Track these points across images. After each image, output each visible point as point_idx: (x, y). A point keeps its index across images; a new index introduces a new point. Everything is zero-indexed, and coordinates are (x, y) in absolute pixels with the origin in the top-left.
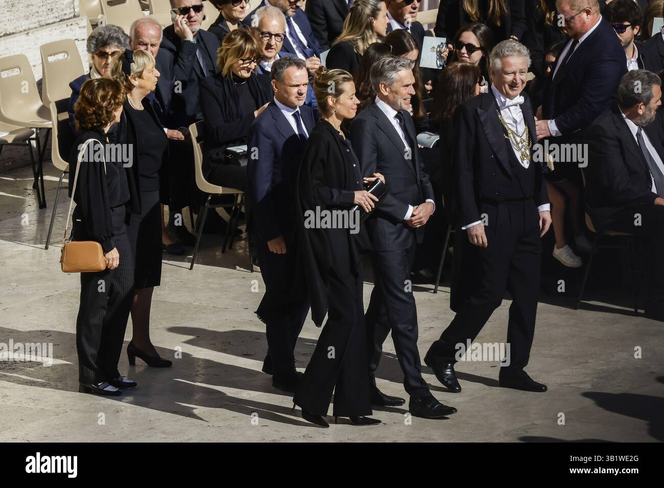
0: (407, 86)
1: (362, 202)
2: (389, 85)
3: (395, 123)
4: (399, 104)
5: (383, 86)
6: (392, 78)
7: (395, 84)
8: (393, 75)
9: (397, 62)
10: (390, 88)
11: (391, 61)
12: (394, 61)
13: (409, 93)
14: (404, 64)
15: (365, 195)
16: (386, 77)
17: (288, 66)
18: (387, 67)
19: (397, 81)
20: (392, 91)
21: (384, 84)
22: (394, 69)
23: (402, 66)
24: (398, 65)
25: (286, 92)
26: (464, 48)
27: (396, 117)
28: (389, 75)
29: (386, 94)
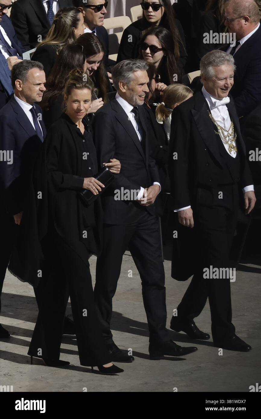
0: (142, 84)
1: (90, 187)
2: (126, 83)
3: (131, 117)
4: (135, 99)
5: (122, 84)
6: (129, 78)
7: (132, 83)
8: (130, 75)
9: (134, 64)
10: (128, 86)
11: (129, 63)
12: (131, 64)
13: (144, 90)
14: (139, 66)
15: (92, 181)
16: (124, 76)
17: (31, 68)
18: (125, 67)
19: (133, 80)
20: (129, 89)
21: (123, 83)
22: (131, 70)
23: (138, 67)
24: (134, 66)
25: (30, 89)
26: (148, 49)
27: (133, 111)
28: (126, 75)
29: (124, 91)
